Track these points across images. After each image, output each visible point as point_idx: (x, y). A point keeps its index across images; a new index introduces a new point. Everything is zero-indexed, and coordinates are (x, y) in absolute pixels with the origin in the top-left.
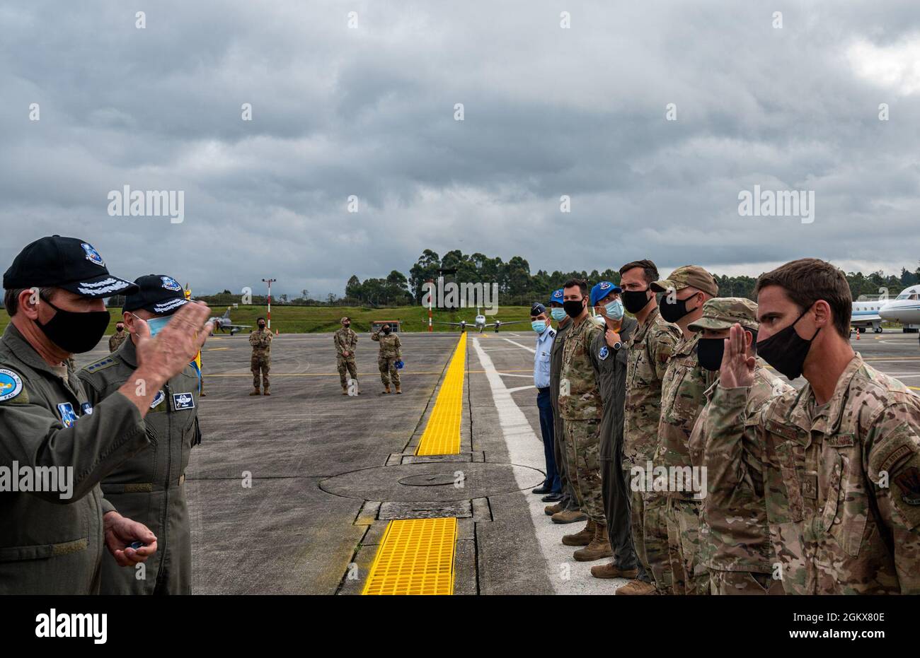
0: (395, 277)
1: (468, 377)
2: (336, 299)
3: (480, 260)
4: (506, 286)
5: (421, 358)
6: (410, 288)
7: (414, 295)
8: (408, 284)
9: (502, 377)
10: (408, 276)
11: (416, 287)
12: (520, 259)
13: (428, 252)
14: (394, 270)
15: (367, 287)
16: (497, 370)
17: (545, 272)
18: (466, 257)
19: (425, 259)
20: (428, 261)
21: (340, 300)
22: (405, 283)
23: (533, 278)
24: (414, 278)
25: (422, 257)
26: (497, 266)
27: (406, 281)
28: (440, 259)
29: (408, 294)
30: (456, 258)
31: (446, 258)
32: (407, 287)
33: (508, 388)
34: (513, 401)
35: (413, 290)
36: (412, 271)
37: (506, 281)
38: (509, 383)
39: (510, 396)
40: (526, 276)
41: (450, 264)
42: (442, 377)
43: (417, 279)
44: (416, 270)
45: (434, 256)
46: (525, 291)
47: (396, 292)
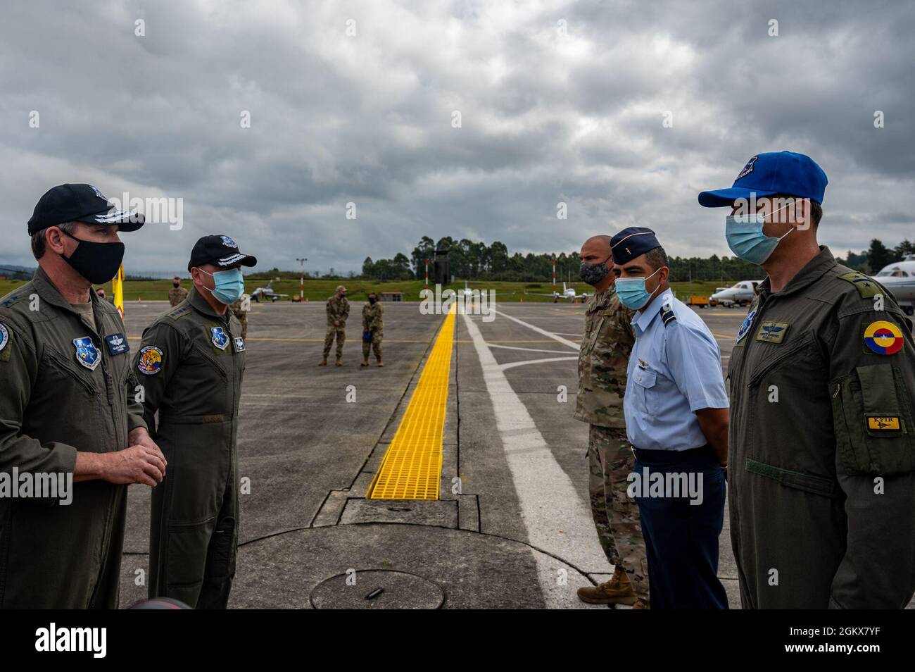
0: (400, 258)
1: (456, 347)
2: (355, 276)
3: (467, 245)
4: (488, 266)
5: (414, 326)
6: (411, 267)
7: (415, 272)
8: (410, 264)
9: (492, 349)
10: (410, 257)
11: (416, 266)
12: (499, 243)
13: (425, 239)
14: (399, 252)
15: (379, 266)
16: (485, 339)
17: (521, 254)
18: (456, 242)
19: (423, 244)
20: (425, 246)
21: (358, 276)
22: (407, 263)
23: (511, 259)
24: (415, 258)
25: (421, 242)
26: (481, 249)
27: (408, 261)
28: (435, 243)
29: (410, 272)
30: (448, 243)
31: (440, 243)
32: (408, 266)
33: (500, 363)
34: (506, 383)
35: (414, 269)
36: (413, 253)
37: (488, 261)
38: (501, 357)
39: (502, 375)
40: (505, 257)
41: (443, 247)
42: (430, 347)
43: (417, 260)
44: (416, 253)
45: (431, 241)
46: (503, 270)
47: (400, 269)
